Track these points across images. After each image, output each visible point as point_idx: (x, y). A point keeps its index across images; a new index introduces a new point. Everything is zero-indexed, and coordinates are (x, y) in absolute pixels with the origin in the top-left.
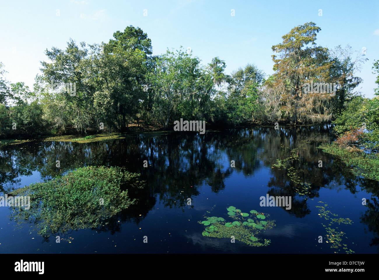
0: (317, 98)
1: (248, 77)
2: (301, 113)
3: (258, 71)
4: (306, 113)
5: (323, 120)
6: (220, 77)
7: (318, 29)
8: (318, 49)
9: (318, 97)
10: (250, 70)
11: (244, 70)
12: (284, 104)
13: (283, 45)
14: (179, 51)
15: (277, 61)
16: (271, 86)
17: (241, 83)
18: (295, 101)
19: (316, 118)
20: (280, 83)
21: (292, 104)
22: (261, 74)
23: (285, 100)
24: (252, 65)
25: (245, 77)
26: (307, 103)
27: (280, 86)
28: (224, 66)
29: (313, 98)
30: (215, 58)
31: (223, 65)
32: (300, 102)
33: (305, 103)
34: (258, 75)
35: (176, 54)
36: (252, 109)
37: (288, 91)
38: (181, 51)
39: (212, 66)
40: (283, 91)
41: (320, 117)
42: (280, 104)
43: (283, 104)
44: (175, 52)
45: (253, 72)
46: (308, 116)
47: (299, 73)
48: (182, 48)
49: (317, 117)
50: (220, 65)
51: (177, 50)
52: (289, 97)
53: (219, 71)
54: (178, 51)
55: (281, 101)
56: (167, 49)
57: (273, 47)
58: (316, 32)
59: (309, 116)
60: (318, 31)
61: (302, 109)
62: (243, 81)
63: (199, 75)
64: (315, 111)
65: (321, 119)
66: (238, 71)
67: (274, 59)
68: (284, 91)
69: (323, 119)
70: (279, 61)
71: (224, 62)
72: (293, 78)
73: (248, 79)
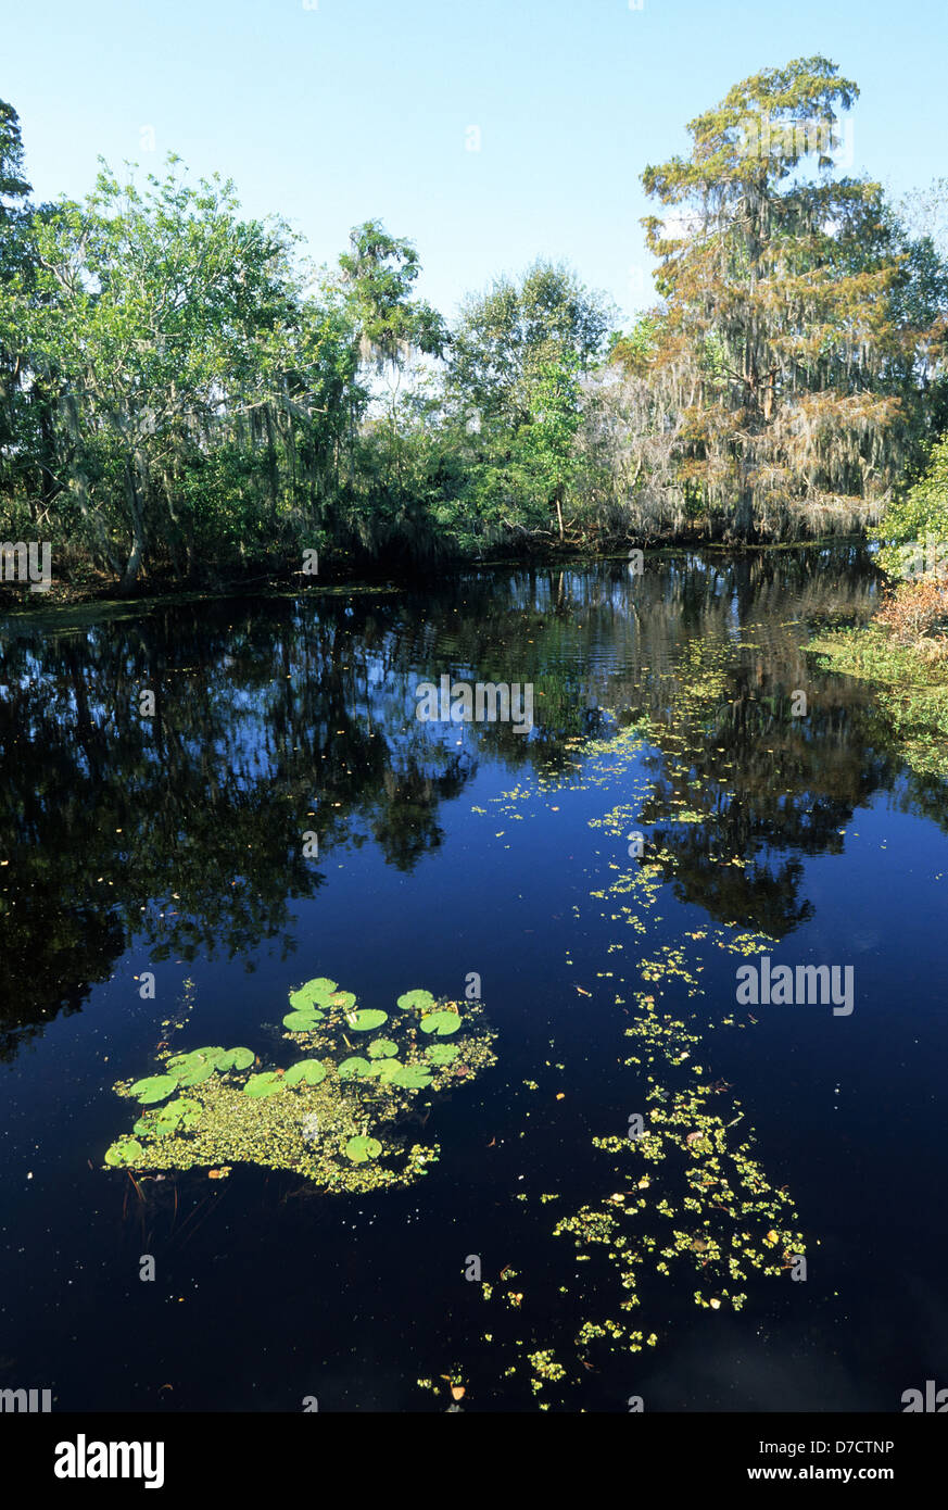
0: (832, 424)
1: (540, 326)
2: (768, 489)
3: (584, 298)
4: (785, 490)
5: (858, 522)
6: (390, 324)
7: (848, 92)
8: (846, 192)
9: (836, 414)
10: (549, 292)
11: (519, 287)
12: (698, 451)
13: (691, 167)
14: (164, 182)
15: (665, 249)
16: (639, 368)
17: (508, 354)
18: (743, 437)
19: (825, 511)
20: (678, 351)
21: (734, 448)
22: (599, 310)
23: (700, 435)
24: (555, 266)
25: (523, 324)
26: (791, 447)
27: (677, 365)
28: (411, 270)
29: (814, 422)
30: (365, 225)
31: (405, 261)
32: (763, 442)
33: (783, 444)
34: (585, 315)
35: (148, 196)
36: (556, 477)
37: (713, 393)
38: (173, 180)
39: (351, 269)
40: (693, 392)
41: (841, 510)
42: (675, 455)
43: (690, 453)
44: (143, 187)
45: (559, 300)
46: (793, 505)
47: (761, 306)
48: (179, 164)
49: (830, 508)
50: (394, 264)
51: (151, 176)
52: (717, 420)
53: (387, 293)
54: (156, 184)
55: (680, 439)
56: (100, 168)
57: (650, 172)
58: (837, 105)
59: (798, 504)
60: (847, 102)
61: (769, 473)
62: (516, 344)
63: (291, 315)
64: (825, 481)
65: (847, 517)
66: (490, 292)
67: (652, 236)
68: (697, 391)
69: (856, 517)
70: (675, 245)
71: (410, 247)
72: (734, 331)
73: (538, 335)
